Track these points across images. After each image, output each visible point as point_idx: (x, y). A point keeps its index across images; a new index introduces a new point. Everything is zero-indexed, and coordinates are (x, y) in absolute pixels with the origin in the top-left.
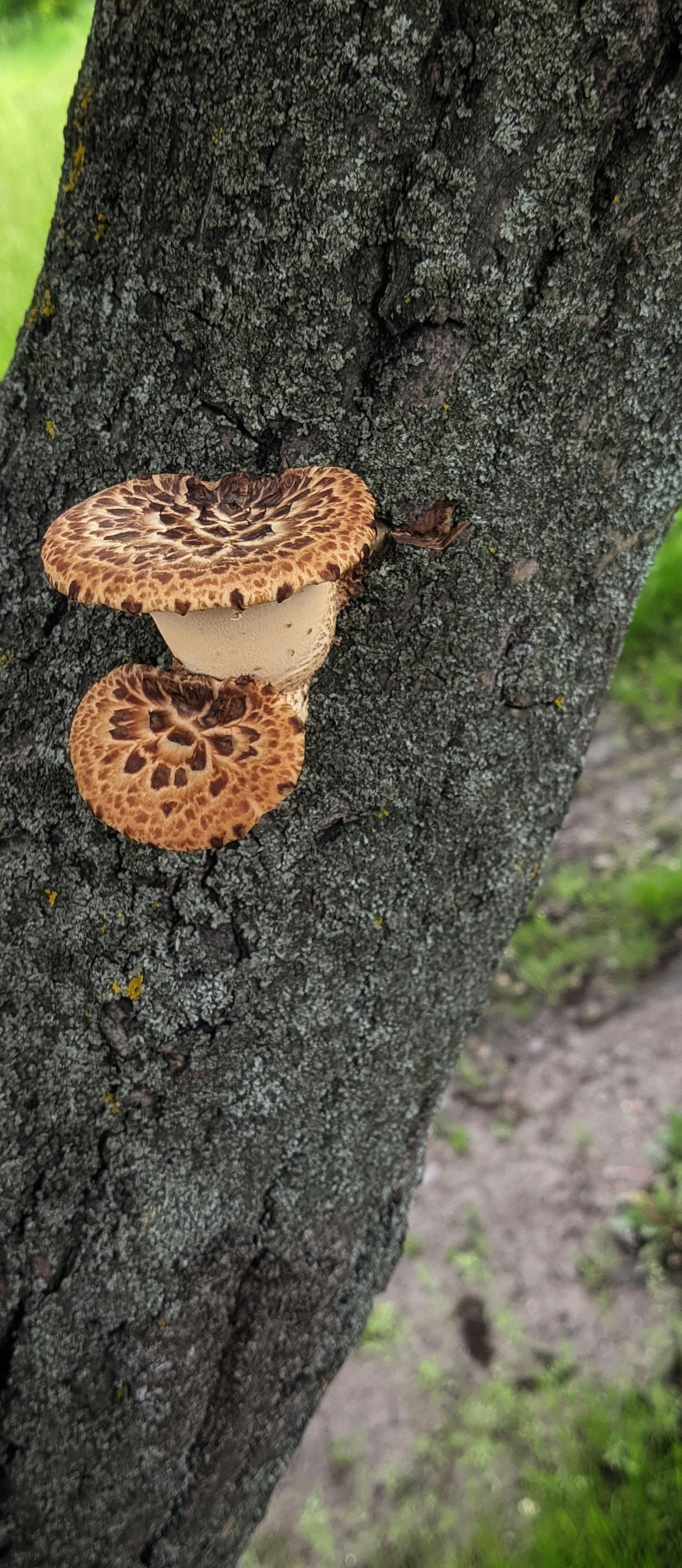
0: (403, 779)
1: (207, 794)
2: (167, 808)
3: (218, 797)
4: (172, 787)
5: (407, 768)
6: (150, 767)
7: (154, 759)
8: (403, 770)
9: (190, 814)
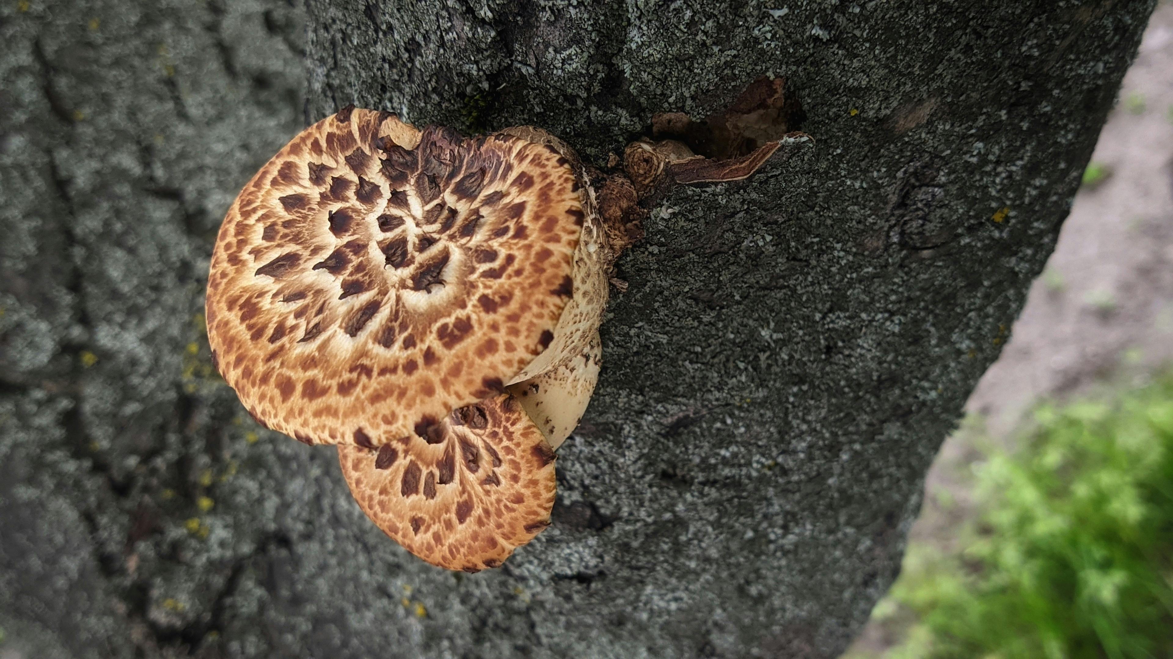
0: (763, 365)
1: (453, 517)
2: (417, 524)
3: (464, 525)
4: (422, 496)
5: (768, 354)
6: (402, 462)
7: (406, 452)
8: (763, 357)
9: (437, 538)
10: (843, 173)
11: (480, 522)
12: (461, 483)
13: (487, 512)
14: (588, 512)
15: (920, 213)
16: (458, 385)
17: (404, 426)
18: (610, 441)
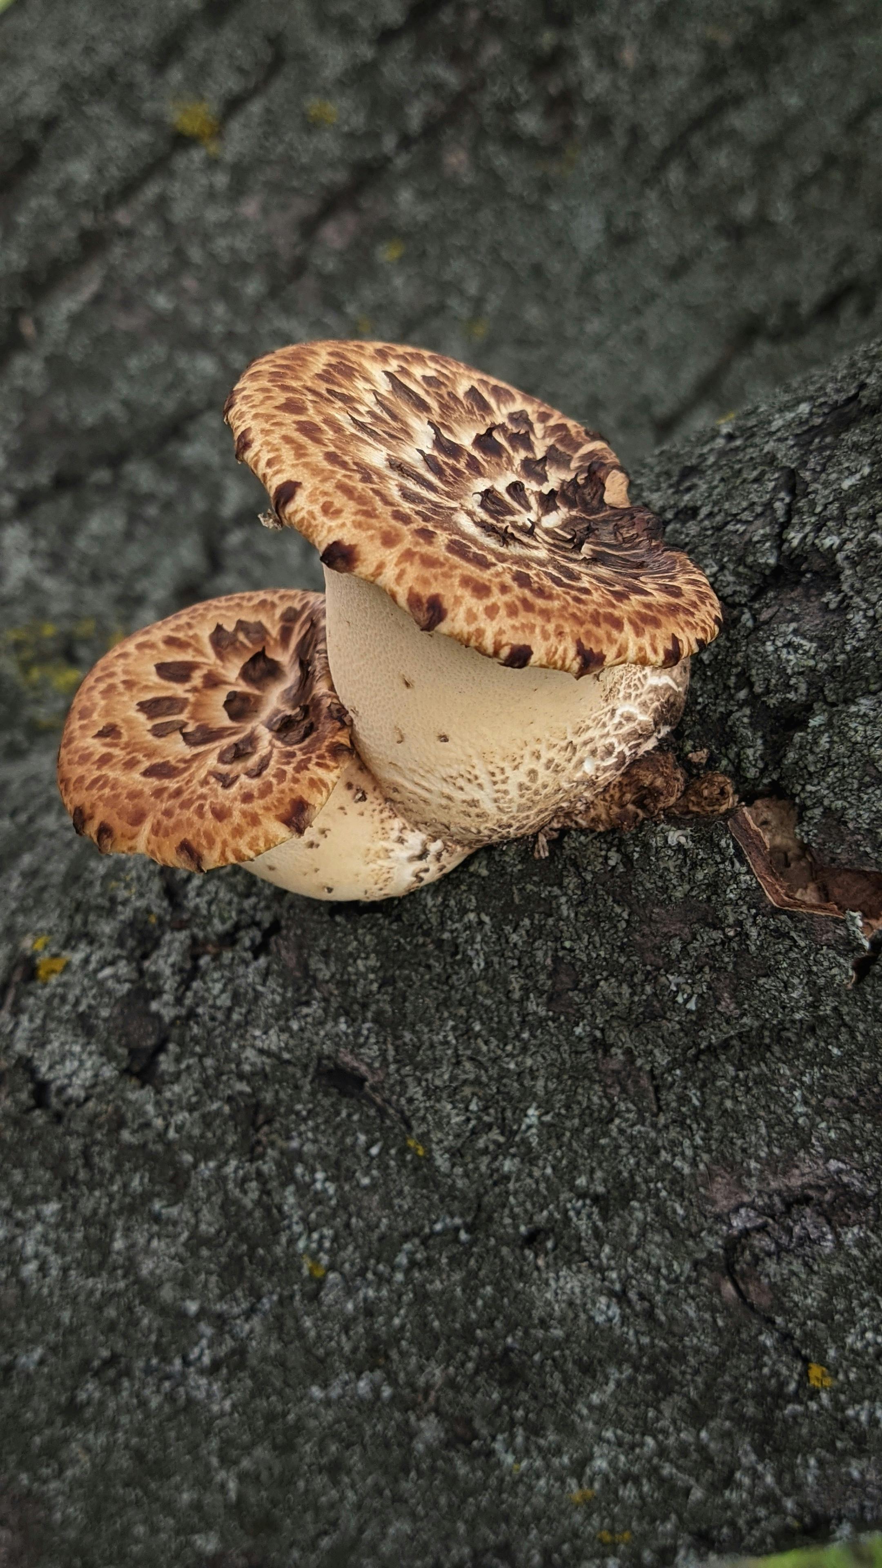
0: (481, 1143)
1: (146, 764)
2: (110, 732)
3: (142, 779)
4: (149, 725)
6: (178, 690)
7: (195, 690)
8: (495, 1135)
9: (105, 760)
10: (806, 1079)
11: (158, 793)
12: (196, 757)
13: (178, 792)
14: (151, 1042)
15: (784, 1240)
16: (413, 571)
17: (330, 530)
18: (283, 996)
